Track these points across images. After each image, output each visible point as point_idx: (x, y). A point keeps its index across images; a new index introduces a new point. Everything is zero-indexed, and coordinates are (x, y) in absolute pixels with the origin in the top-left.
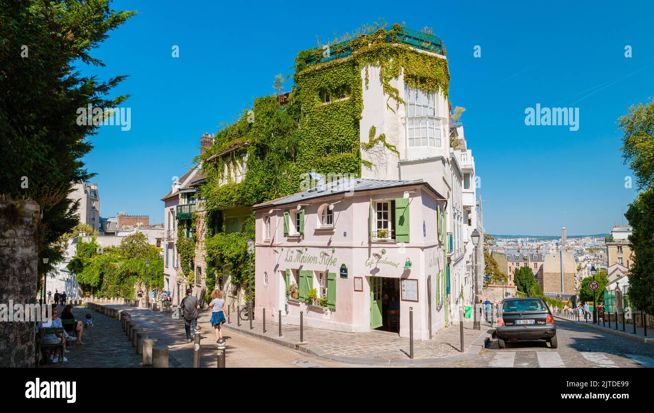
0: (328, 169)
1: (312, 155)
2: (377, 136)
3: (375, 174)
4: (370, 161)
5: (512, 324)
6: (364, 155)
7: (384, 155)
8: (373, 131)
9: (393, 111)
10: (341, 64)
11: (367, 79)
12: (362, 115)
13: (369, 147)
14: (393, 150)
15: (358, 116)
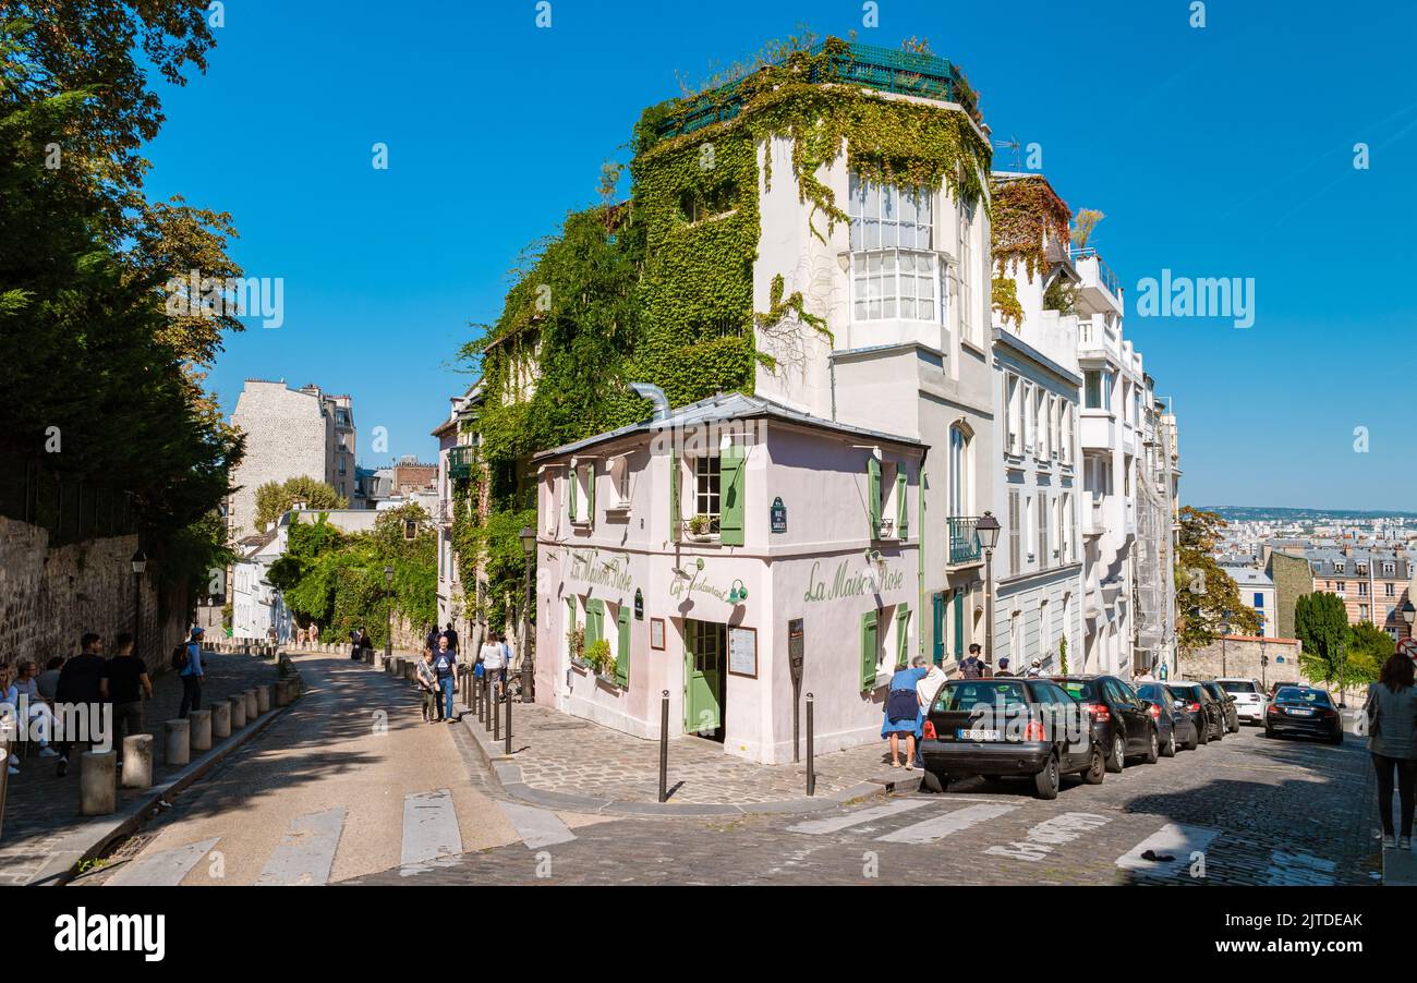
0: (694, 373)
1: (665, 341)
2: (786, 297)
3: (782, 383)
4: (771, 354)
5: (950, 737)
6: (762, 341)
7: (798, 341)
8: (778, 287)
9: (822, 240)
10: (721, 135)
11: (767, 168)
12: (758, 250)
13: (770, 322)
14: (820, 330)
15: (748, 253)
